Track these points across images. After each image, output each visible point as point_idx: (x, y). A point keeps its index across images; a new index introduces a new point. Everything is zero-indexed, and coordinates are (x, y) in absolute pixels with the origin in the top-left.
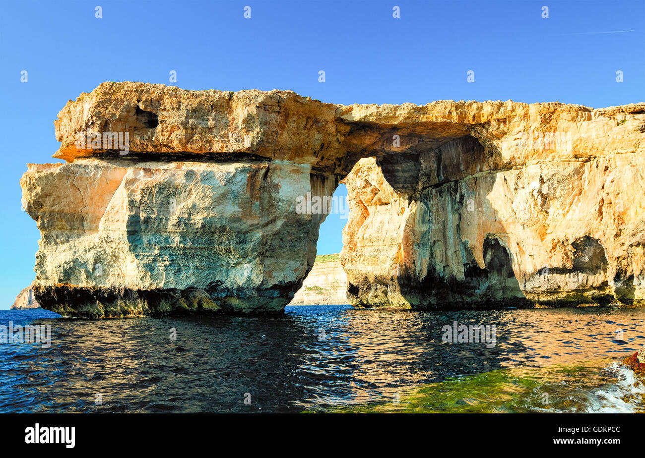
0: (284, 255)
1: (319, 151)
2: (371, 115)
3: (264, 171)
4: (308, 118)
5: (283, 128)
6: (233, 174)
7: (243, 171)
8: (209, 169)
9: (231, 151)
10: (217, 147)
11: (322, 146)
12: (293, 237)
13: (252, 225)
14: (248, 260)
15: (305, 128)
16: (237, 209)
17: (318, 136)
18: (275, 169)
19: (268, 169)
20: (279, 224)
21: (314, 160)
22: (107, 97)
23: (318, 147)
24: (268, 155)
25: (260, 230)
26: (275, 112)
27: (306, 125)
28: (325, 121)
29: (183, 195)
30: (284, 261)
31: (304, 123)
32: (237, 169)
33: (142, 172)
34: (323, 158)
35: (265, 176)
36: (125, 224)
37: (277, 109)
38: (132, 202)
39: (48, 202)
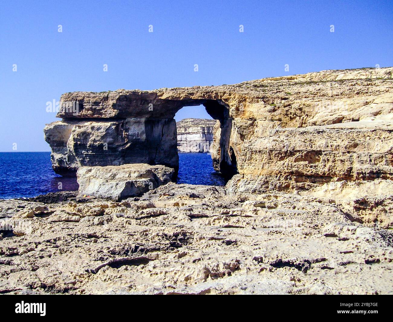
1: (150, 112)
2: (169, 97)
3: (121, 124)
4: (142, 101)
5: (129, 106)
6: (108, 127)
7: (114, 125)
8: (101, 125)
9: (108, 117)
10: (103, 116)
13: (118, 145)
14: (118, 158)
15: (141, 104)
16: (111, 139)
18: (127, 123)
19: (123, 123)
20: (129, 144)
21: (148, 116)
22: (67, 100)
24: (125, 117)
25: (121, 147)
26: (125, 101)
27: (141, 103)
28: (150, 100)
29: (91, 135)
32: (111, 124)
33: (77, 127)
34: (152, 115)
35: (122, 126)
36: (73, 146)
37: (125, 99)
38: (74, 139)
39: (51, 138)
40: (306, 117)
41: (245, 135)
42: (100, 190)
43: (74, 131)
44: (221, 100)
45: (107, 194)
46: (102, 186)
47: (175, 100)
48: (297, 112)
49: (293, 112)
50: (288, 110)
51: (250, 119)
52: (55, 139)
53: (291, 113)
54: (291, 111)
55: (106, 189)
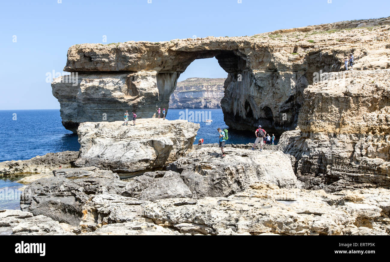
0: (146, 110)
1: (161, 65)
2: (182, 48)
4: (153, 52)
7: (124, 78)
9: (118, 70)
11: (162, 62)
12: (149, 103)
13: (128, 100)
15: (152, 56)
17: (159, 58)
19: (134, 77)
20: (141, 98)
21: (159, 69)
22: (74, 52)
23: (160, 63)
24: (135, 70)
25: (132, 101)
27: (152, 55)
30: (147, 112)
31: (151, 55)
32: (121, 77)
33: (86, 82)
34: (164, 67)
36: (82, 101)
38: (83, 93)
39: (60, 92)
40: (337, 66)
41: (264, 87)
42: (105, 152)
43: (83, 85)
44: (237, 50)
45: (115, 158)
46: (108, 147)
47: (188, 51)
48: (326, 60)
49: (321, 60)
50: (315, 58)
51: (270, 69)
52: (63, 94)
53: (318, 61)
54: (318, 59)
55: (114, 150)
